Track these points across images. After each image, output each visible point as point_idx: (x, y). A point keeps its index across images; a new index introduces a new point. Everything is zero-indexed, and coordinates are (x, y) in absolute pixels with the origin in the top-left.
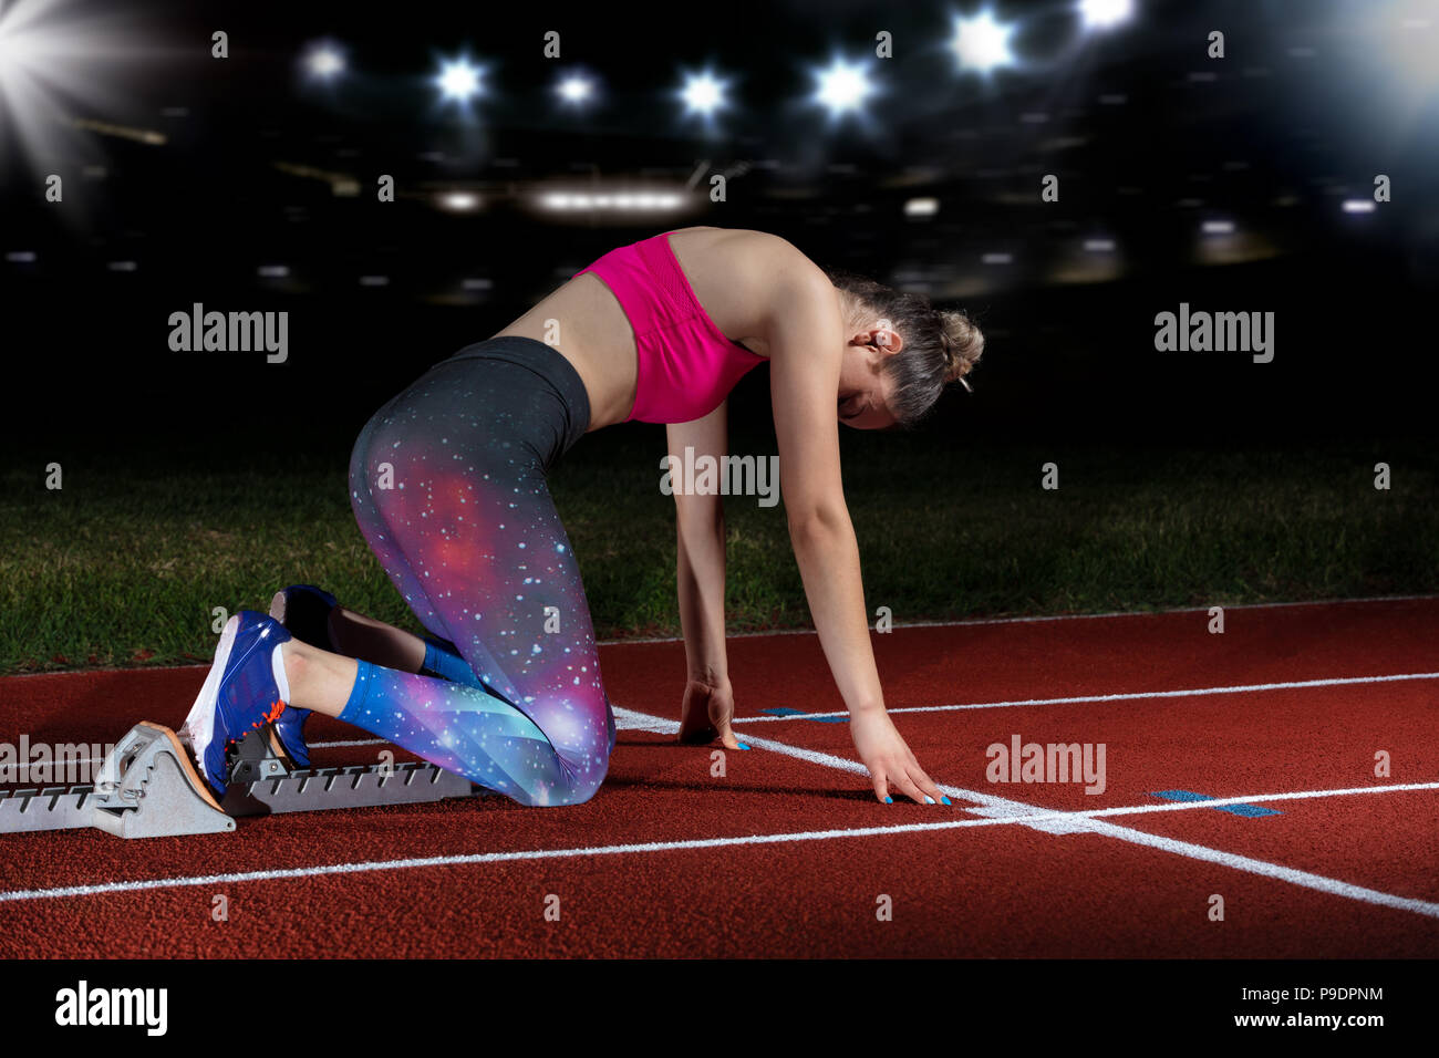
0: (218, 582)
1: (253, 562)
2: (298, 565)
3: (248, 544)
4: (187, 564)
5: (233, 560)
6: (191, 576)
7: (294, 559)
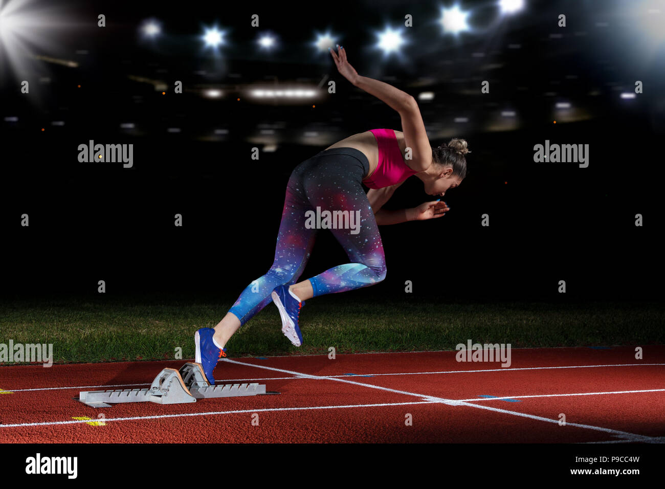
0: (161, 336)
1: (171, 330)
2: (185, 331)
3: (168, 325)
4: (150, 330)
5: (164, 330)
6: (152, 334)
7: (184, 329)
